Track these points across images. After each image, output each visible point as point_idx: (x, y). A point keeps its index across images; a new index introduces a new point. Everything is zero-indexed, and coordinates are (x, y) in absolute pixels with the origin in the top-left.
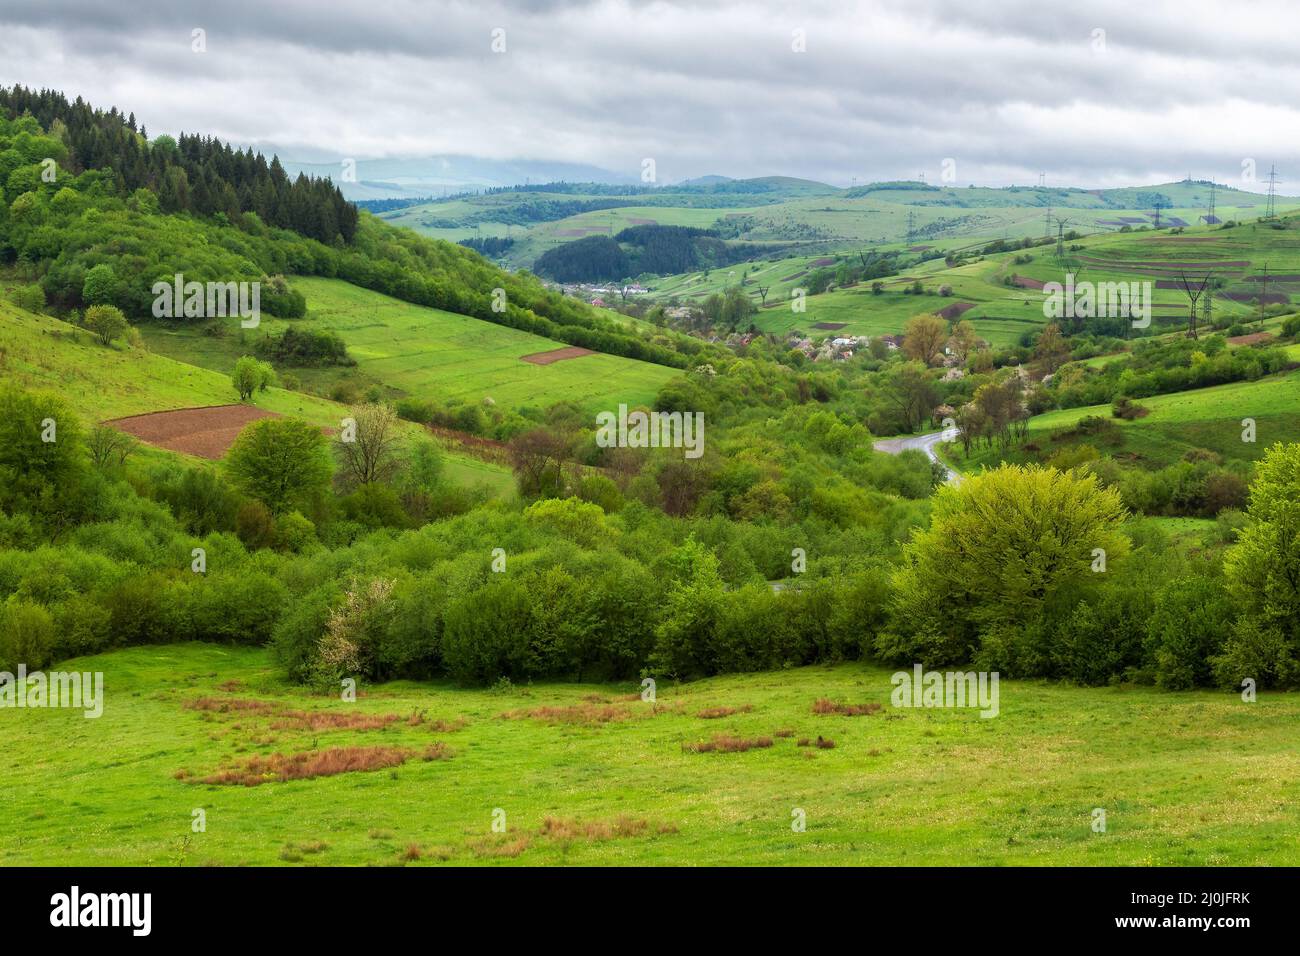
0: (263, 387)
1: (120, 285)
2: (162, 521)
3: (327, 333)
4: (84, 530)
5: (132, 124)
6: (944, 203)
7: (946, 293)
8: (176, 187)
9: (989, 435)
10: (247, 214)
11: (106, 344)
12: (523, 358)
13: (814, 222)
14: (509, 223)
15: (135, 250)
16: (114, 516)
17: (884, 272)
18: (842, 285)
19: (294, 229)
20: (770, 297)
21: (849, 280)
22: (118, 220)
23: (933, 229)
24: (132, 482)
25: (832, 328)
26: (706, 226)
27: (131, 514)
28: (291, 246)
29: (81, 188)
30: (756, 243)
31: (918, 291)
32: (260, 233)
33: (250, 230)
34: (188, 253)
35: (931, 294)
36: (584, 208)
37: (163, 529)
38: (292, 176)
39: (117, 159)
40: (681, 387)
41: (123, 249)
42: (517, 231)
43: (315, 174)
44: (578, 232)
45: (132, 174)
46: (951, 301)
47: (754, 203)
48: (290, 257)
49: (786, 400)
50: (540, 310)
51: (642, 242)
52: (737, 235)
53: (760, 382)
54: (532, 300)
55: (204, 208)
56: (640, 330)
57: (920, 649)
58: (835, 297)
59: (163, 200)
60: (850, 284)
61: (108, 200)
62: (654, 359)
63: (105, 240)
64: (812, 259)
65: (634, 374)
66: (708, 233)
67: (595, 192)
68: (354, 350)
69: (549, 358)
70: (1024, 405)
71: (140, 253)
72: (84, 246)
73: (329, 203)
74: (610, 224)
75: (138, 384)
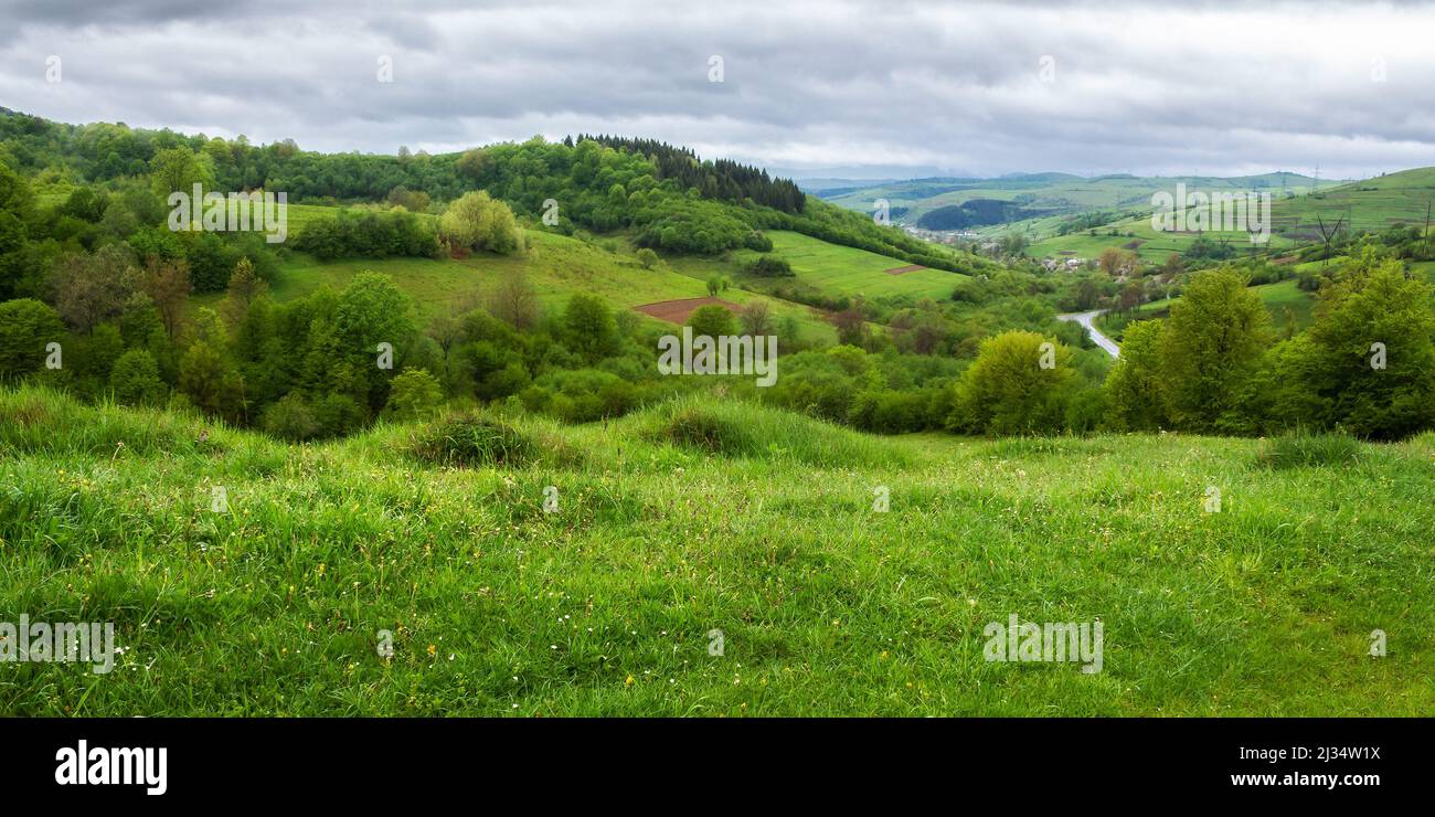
0: (725, 288)
1: (679, 236)
2: (647, 356)
3: (781, 260)
4: (607, 361)
5: (693, 155)
6: (1142, 186)
7: (1131, 235)
8: (710, 186)
9: (1120, 312)
10: (747, 199)
11: (647, 268)
12: (887, 271)
13: (1069, 196)
14: (906, 199)
15: (687, 219)
16: (624, 354)
17: (1098, 223)
18: (1076, 231)
19: (771, 206)
20: (1038, 237)
21: (1079, 228)
22: (680, 204)
23: (1134, 200)
24: (636, 337)
25: (1067, 254)
26: (1009, 200)
27: (632, 353)
28: (768, 215)
29: (663, 188)
30: (1037, 208)
31: (1115, 234)
32: (753, 208)
33: (748, 207)
34: (713, 220)
35: (1122, 236)
36: (946, 190)
37: (647, 361)
38: (772, 178)
39: (681, 173)
40: (966, 286)
41: (681, 219)
42: (909, 203)
43: (783, 177)
44: (941, 204)
45: (687, 180)
46: (1133, 239)
47: (1037, 187)
48: (768, 220)
49: (1024, 293)
50: (900, 246)
51: (975, 209)
52: (1027, 204)
53: (1011, 283)
54: (897, 240)
55: (724, 196)
56: (956, 256)
57: (967, 425)
58: (1072, 237)
59: (703, 193)
60: (1081, 230)
61: (676, 194)
62: (959, 271)
63: (673, 214)
64: (1065, 217)
65: (946, 279)
66: (1011, 203)
67: (953, 182)
68: (795, 268)
69: (902, 271)
70: (1147, 296)
71: (690, 220)
72: (663, 218)
73: (790, 192)
74: (958, 199)
75: (658, 288)
